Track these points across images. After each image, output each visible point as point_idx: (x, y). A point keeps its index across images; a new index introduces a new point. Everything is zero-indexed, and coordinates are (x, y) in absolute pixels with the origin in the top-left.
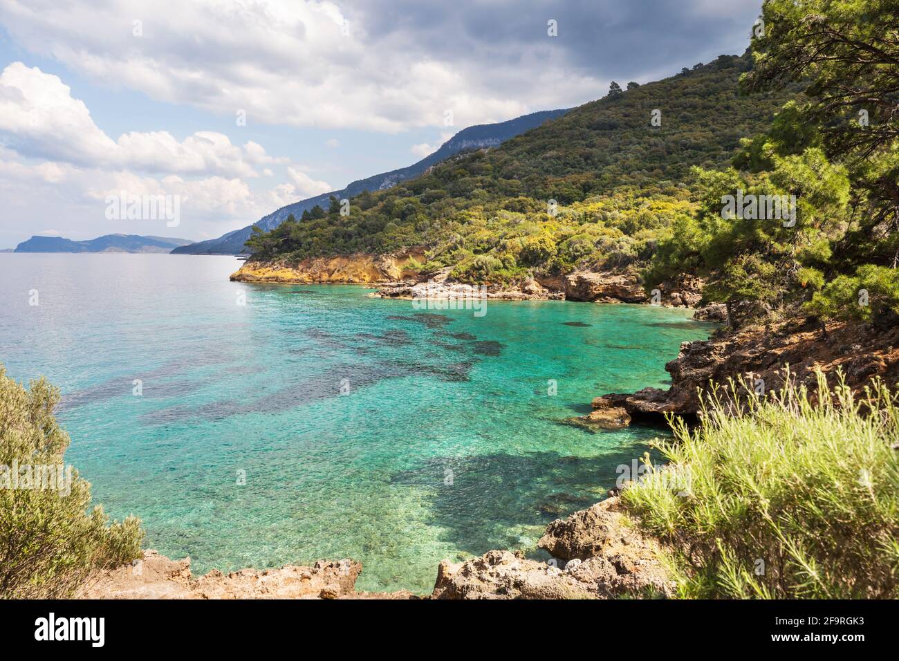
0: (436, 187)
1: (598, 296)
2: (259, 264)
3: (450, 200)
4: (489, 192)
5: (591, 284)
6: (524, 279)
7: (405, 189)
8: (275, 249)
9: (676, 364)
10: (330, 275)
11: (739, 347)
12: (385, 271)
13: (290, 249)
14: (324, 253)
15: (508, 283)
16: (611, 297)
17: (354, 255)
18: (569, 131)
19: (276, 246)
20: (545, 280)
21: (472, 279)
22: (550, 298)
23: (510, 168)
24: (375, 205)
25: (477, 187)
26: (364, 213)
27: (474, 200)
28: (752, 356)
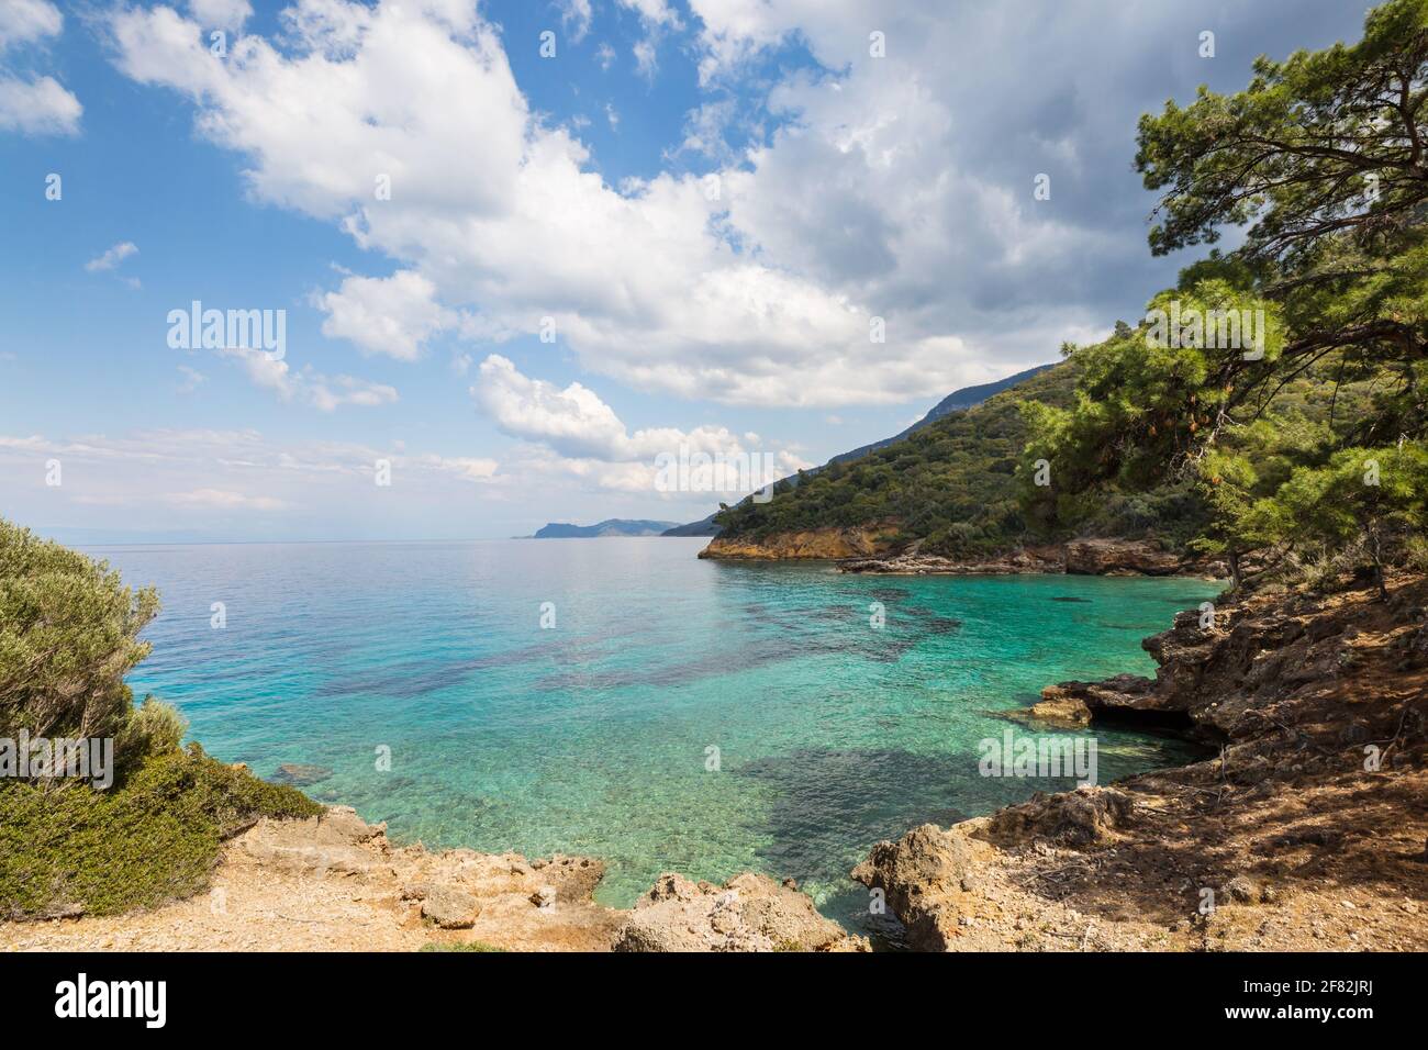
0: (911, 453)
1: (1109, 568)
2: (725, 541)
3: (926, 465)
4: (972, 454)
5: (1096, 552)
6: (1011, 550)
7: (876, 457)
8: (741, 526)
9: (1157, 640)
10: (796, 551)
11: (1251, 616)
12: (854, 545)
13: (756, 525)
14: (789, 527)
15: (991, 554)
16: (1127, 569)
17: (821, 529)
18: (1066, 380)
19: (742, 522)
20: (1038, 550)
21: (946, 550)
22: (1045, 571)
23: (996, 426)
24: (845, 475)
25: (957, 449)
26: (833, 484)
27: (953, 464)
28: (1265, 627)
